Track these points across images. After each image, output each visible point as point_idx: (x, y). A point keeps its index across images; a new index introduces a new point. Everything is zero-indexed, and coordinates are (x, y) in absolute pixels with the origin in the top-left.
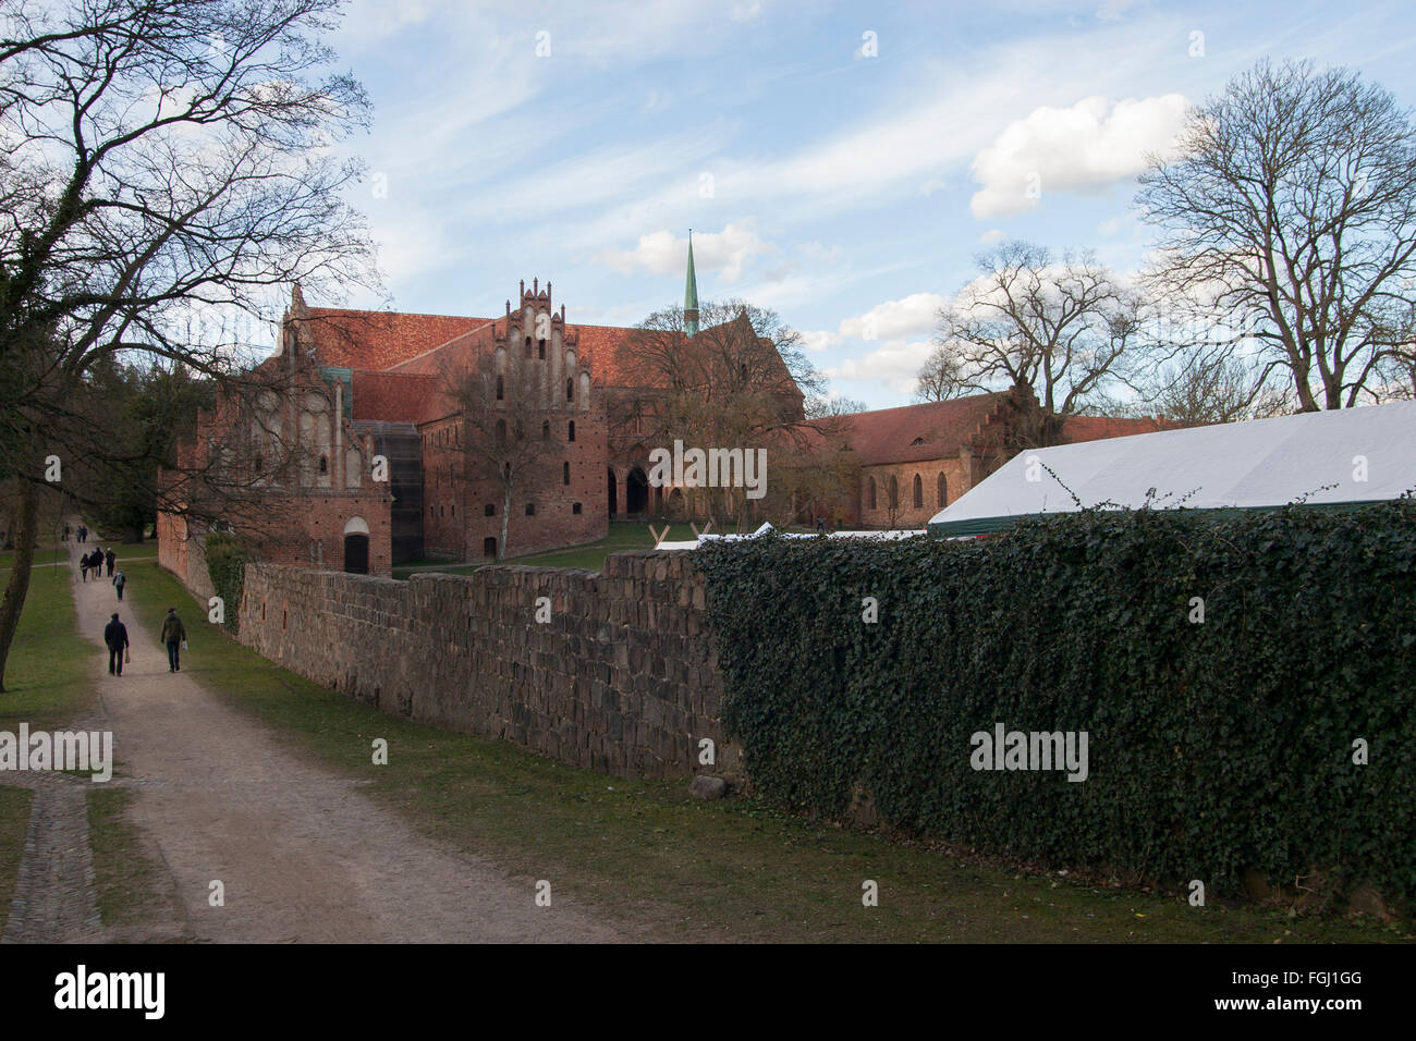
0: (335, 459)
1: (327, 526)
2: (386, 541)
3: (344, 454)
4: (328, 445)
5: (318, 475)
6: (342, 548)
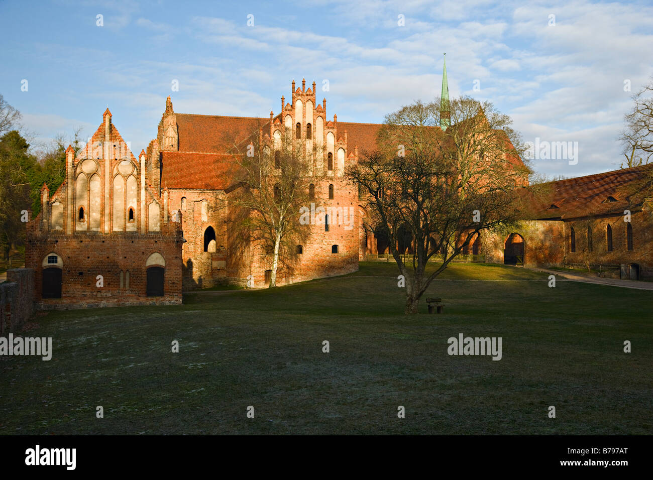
0: (140, 210)
1: (133, 260)
2: (178, 271)
3: (147, 207)
4: (135, 200)
5: (127, 222)
6: (144, 276)
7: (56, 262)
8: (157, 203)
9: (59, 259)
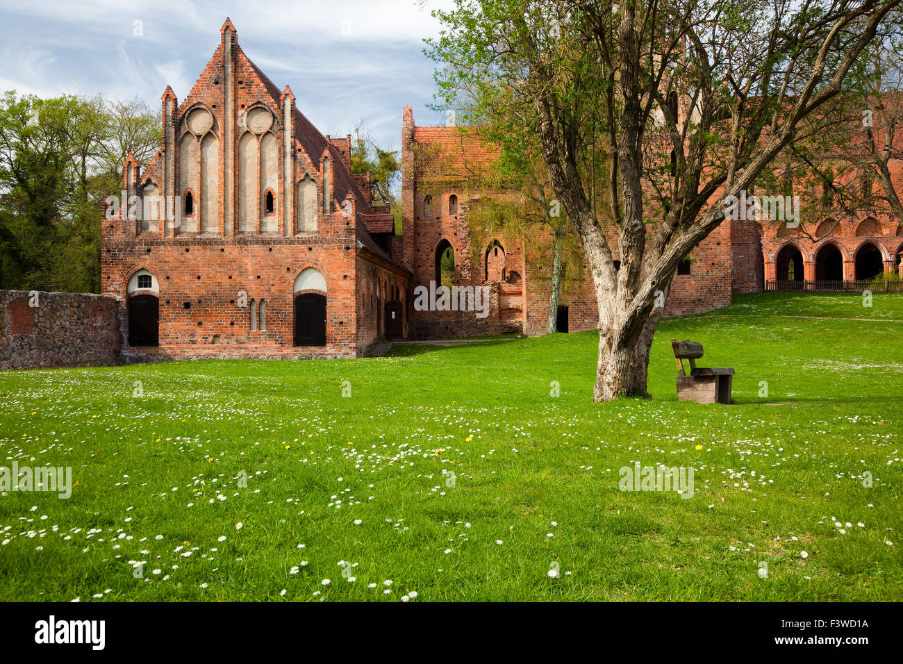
0: (284, 193)
1: (271, 282)
2: (349, 301)
3: (296, 186)
4: (276, 176)
5: (263, 215)
6: (290, 310)
7: (150, 286)
8: (313, 180)
9: (154, 281)
